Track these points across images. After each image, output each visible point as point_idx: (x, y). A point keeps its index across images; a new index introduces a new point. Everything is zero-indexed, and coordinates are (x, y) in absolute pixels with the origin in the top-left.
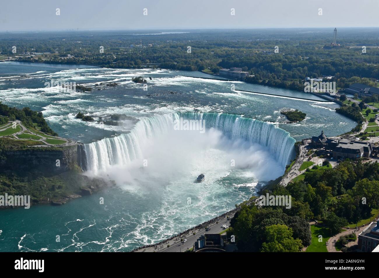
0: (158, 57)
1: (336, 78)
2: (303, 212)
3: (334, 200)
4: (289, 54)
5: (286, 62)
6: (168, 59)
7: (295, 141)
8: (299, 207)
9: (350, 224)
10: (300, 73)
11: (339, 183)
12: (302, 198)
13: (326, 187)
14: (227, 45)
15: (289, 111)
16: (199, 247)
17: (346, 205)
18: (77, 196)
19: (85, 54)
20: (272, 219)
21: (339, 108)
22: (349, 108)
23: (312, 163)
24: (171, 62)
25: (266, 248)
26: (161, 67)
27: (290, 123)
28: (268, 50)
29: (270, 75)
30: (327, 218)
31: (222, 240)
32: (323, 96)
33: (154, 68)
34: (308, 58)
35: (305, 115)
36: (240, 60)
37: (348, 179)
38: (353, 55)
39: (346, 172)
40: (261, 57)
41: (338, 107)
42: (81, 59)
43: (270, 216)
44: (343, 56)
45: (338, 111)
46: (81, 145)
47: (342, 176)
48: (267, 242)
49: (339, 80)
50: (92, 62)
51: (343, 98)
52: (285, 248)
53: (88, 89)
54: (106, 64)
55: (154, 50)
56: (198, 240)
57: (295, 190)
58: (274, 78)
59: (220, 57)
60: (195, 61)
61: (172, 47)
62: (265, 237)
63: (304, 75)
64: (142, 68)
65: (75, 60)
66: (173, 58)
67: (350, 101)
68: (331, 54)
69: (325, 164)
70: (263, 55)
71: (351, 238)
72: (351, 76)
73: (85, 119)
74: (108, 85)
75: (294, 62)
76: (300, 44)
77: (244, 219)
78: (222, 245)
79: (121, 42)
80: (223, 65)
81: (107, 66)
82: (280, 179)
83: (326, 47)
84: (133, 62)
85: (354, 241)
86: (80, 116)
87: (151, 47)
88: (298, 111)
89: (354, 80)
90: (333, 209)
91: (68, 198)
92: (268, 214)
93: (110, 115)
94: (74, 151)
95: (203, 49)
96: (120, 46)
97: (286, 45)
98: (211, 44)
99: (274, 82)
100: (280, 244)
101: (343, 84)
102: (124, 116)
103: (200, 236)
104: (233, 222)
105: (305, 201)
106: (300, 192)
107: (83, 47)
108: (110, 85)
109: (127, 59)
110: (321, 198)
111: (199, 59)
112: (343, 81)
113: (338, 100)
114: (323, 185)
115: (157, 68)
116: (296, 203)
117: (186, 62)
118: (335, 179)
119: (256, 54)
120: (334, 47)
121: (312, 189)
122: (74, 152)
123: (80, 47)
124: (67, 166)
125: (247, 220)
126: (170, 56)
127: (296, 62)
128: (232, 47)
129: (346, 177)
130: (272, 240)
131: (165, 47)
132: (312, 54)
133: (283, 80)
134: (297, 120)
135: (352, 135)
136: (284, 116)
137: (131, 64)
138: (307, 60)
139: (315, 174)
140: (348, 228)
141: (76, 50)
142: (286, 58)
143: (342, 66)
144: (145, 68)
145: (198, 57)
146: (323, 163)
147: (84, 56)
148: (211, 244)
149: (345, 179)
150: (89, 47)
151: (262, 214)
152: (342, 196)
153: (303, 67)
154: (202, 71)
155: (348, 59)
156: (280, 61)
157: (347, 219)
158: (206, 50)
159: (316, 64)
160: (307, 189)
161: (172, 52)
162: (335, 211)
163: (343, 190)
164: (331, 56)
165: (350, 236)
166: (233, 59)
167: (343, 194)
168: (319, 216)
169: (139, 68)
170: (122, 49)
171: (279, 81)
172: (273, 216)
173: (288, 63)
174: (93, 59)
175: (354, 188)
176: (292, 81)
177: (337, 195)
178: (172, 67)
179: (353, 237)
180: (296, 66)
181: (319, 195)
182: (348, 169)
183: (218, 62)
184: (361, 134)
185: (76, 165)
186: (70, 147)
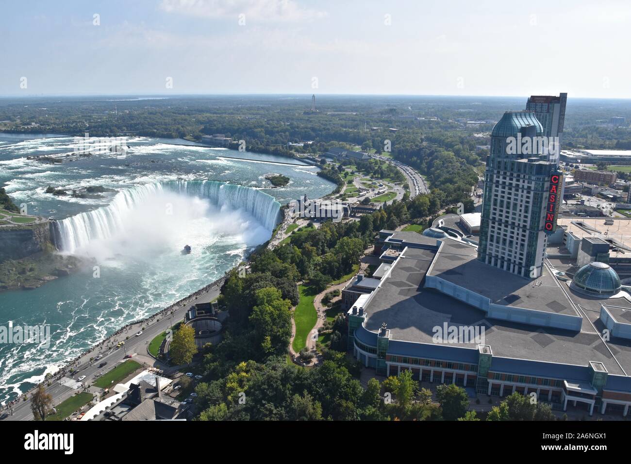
0: (136, 124)
1: (316, 143)
2: (290, 274)
3: (319, 259)
4: (272, 120)
5: (267, 127)
6: (147, 126)
7: (280, 205)
8: (287, 269)
9: (334, 280)
10: (283, 138)
11: (322, 242)
12: (290, 260)
13: (311, 248)
14: (208, 111)
15: (273, 176)
16: (190, 318)
17: (329, 263)
18: (53, 278)
19: (52, 122)
20: (262, 283)
21: (320, 172)
22: (329, 171)
23: (297, 226)
24: (151, 129)
25: (257, 311)
26: (140, 135)
27: (275, 188)
28: (250, 116)
29: (253, 141)
30: (313, 277)
31: (213, 308)
32: (305, 160)
33: (132, 135)
34: (289, 123)
35: (289, 179)
36: (222, 126)
37: (330, 238)
38: (331, 121)
39: (329, 232)
40: (244, 123)
41: (319, 170)
42: (48, 128)
43: (259, 280)
44: (321, 122)
45: (319, 175)
46: (54, 222)
47: (325, 236)
48: (257, 306)
49: (319, 144)
50: (62, 131)
51: (323, 162)
52: (275, 310)
53: (59, 161)
54: (77, 132)
55: (131, 117)
56: (189, 311)
57: (282, 253)
58: (257, 144)
59: (201, 123)
60: (176, 128)
61: (151, 113)
62: (254, 301)
63: (286, 141)
64: (119, 136)
65: (40, 129)
66: (152, 125)
67: (329, 164)
68: (310, 119)
69: (310, 225)
70: (245, 121)
71: (335, 293)
72: (330, 140)
73: (56, 194)
74: (81, 155)
75: (276, 128)
76: (281, 110)
77: (234, 286)
78: (214, 313)
79: (93, 108)
80: (205, 131)
81: (78, 134)
82: (268, 243)
83: (305, 113)
84: (108, 130)
85: (338, 296)
86: (50, 190)
87: (128, 114)
88: (282, 176)
89: (332, 144)
90: (318, 268)
91: (42, 280)
92: (257, 278)
93: (86, 188)
94: (45, 228)
95: (183, 115)
96: (93, 113)
97: (267, 111)
98: (192, 111)
99: (258, 148)
100: (270, 306)
101: (322, 149)
102: (100, 189)
103: (191, 307)
104: (223, 290)
105: (292, 263)
106: (286, 255)
107: (49, 114)
108: (85, 155)
109: (101, 126)
110: (306, 258)
111: (180, 126)
112: (323, 146)
113: (319, 164)
114: (308, 245)
115: (135, 136)
116: (283, 265)
117: (166, 129)
118: (319, 239)
119: (239, 120)
120: (313, 113)
121: (298, 251)
122: (45, 230)
123: (46, 114)
124: (38, 246)
125: (237, 286)
126: (149, 123)
127: (278, 127)
128: (214, 113)
129: (328, 237)
130: (262, 303)
131: (143, 114)
132: (293, 119)
133: (266, 146)
134: (281, 185)
135: (333, 197)
136: (269, 181)
137: (107, 132)
138: (288, 125)
139: (300, 236)
140: (333, 285)
141: (41, 118)
142: (268, 124)
143: (320, 131)
144: (122, 136)
145: (179, 124)
146: (308, 225)
147: (52, 124)
148: (202, 313)
149: (328, 238)
150: (57, 114)
151: (251, 279)
152: (326, 255)
153: (285, 133)
154: (184, 138)
155: (326, 125)
156: (262, 126)
157: (331, 276)
158: (187, 117)
159: (297, 130)
160: (293, 251)
161: (150, 118)
162: (320, 270)
163: (326, 249)
164: (311, 122)
165: (335, 292)
166: (215, 126)
167: (327, 253)
168: (306, 276)
169: (115, 136)
170: (95, 116)
171: (262, 147)
172: (262, 280)
173: (270, 129)
174: (62, 127)
175: (336, 246)
176: (274, 146)
177: (322, 254)
178: (152, 135)
179: (337, 292)
180: (278, 132)
181: (304, 256)
182: (330, 229)
183: (200, 129)
184: (341, 196)
185: (49, 245)
186: (40, 225)
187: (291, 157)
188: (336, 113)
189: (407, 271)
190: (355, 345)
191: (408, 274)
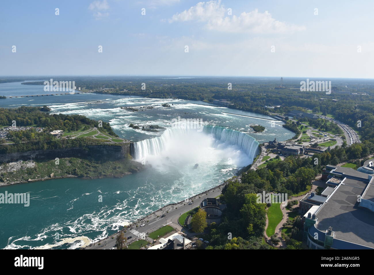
0: (177, 92)
1: (282, 107)
2: (266, 186)
3: (284, 179)
4: (254, 92)
5: (253, 96)
6: (183, 93)
7: (259, 144)
8: (264, 183)
9: (294, 194)
10: (261, 103)
11: (287, 169)
12: (265, 178)
13: (280, 172)
14: (217, 85)
15: (255, 126)
16: (204, 205)
17: (291, 183)
18: (129, 173)
19: (134, 89)
20: (248, 190)
21: (285, 125)
22: (291, 125)
23: (269, 157)
24: (185, 95)
25: (245, 207)
26: (179, 98)
27: (256, 133)
28: (241, 89)
29: (243, 104)
30: (281, 190)
31: (217, 202)
32: (275, 117)
33: (174, 98)
34: (265, 94)
35: (265, 128)
36: (225, 94)
37: (292, 167)
38: (292, 94)
39: (291, 163)
40: (238, 93)
41: (284, 124)
42: (132, 92)
43: (247, 188)
44: (286, 94)
45: (284, 126)
46: (132, 143)
47: (289, 165)
48: (246, 204)
49: (284, 108)
50: (138, 95)
51: (287, 119)
52: (256, 208)
53: (136, 110)
54: (146, 95)
55: (175, 88)
56: (203, 201)
57: (261, 173)
58: (246, 106)
59: (213, 93)
60: (199, 95)
61: (185, 86)
62: (244, 201)
63: (263, 105)
64: (168, 98)
65: (128, 93)
66: (186, 93)
67: (291, 120)
68: (279, 92)
69: (277, 157)
70: (239, 92)
71: (295, 203)
72: (292, 106)
73: (134, 128)
74: (147, 108)
75: (258, 97)
76: (260, 86)
77: (231, 190)
78: (217, 205)
79: (155, 83)
80: (215, 97)
81: (147, 97)
82: (250, 166)
83: (276, 88)
84: (162, 95)
85: (297, 204)
86: (131, 126)
87: (173, 86)
88: (260, 126)
89: (293, 108)
90: (283, 185)
91: (124, 174)
92: (245, 187)
93: (149, 126)
94: (128, 146)
95: (203, 88)
96: (155, 85)
97: (252, 86)
98: (208, 85)
99: (246, 108)
100: (254, 205)
101: (286, 111)
102: (157, 127)
103: (204, 199)
104: (224, 191)
105: (267, 180)
106: (264, 175)
107: (133, 85)
108: (149, 108)
109: (159, 93)
110: (277, 178)
111: (201, 94)
112: (287, 109)
113: (284, 120)
114: (278, 170)
115: (176, 98)
116: (262, 181)
117: (193, 95)
118: (285, 167)
119: (235, 91)
120: (281, 88)
121: (271, 173)
123: (131, 85)
124: (124, 155)
125: (233, 190)
126: (184, 91)
127: (259, 96)
128: (220, 87)
129: (291, 166)
130: (249, 203)
131: (181, 86)
132: (268, 92)
133: (251, 107)
134: (260, 131)
135: (292, 141)
136: (252, 128)
137: (161, 96)
138: (265, 95)
139: (273, 164)
140: (293, 197)
141: (129, 87)
142: (252, 94)
143: (286, 100)
144: (169, 98)
145: (201, 92)
146: (276, 157)
147: (134, 90)
148: (210, 204)
149: (291, 167)
150: (137, 85)
151: (242, 187)
152: (288, 177)
153: (263, 100)
154: (204, 101)
155: (289, 96)
156: (249, 96)
157: (292, 191)
158: (205, 89)
159: (270, 98)
160: (268, 172)
161: (185, 89)
162: (285, 186)
163: (289, 173)
164: (279, 94)
165: (294, 201)
166: (221, 94)
167: (289, 176)
168: (276, 189)
169: (166, 98)
170: (156, 87)
171: (248, 108)
172: (249, 188)
173: (253, 97)
174: (139, 92)
175: (296, 172)
176: (256, 108)
177: (286, 177)
178: (185, 98)
179: (296, 202)
180: (258, 99)
181: (275, 177)
182: (293, 161)
183: (212, 96)
184: (298, 141)
185: (129, 155)
186: (125, 144)
187: (266, 114)
188: (296, 89)
189: (347, 194)
190: (308, 238)
191: (347, 196)
